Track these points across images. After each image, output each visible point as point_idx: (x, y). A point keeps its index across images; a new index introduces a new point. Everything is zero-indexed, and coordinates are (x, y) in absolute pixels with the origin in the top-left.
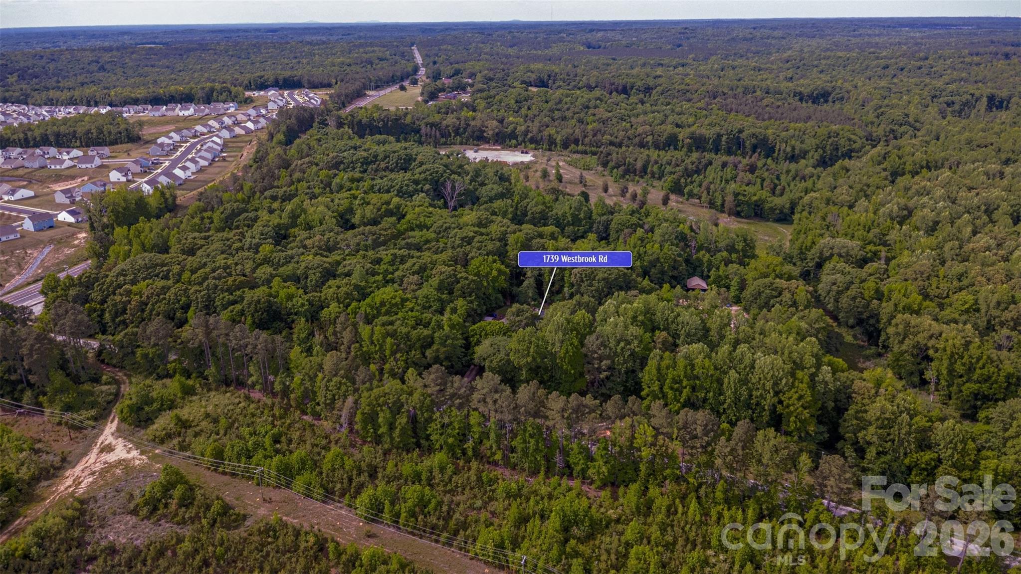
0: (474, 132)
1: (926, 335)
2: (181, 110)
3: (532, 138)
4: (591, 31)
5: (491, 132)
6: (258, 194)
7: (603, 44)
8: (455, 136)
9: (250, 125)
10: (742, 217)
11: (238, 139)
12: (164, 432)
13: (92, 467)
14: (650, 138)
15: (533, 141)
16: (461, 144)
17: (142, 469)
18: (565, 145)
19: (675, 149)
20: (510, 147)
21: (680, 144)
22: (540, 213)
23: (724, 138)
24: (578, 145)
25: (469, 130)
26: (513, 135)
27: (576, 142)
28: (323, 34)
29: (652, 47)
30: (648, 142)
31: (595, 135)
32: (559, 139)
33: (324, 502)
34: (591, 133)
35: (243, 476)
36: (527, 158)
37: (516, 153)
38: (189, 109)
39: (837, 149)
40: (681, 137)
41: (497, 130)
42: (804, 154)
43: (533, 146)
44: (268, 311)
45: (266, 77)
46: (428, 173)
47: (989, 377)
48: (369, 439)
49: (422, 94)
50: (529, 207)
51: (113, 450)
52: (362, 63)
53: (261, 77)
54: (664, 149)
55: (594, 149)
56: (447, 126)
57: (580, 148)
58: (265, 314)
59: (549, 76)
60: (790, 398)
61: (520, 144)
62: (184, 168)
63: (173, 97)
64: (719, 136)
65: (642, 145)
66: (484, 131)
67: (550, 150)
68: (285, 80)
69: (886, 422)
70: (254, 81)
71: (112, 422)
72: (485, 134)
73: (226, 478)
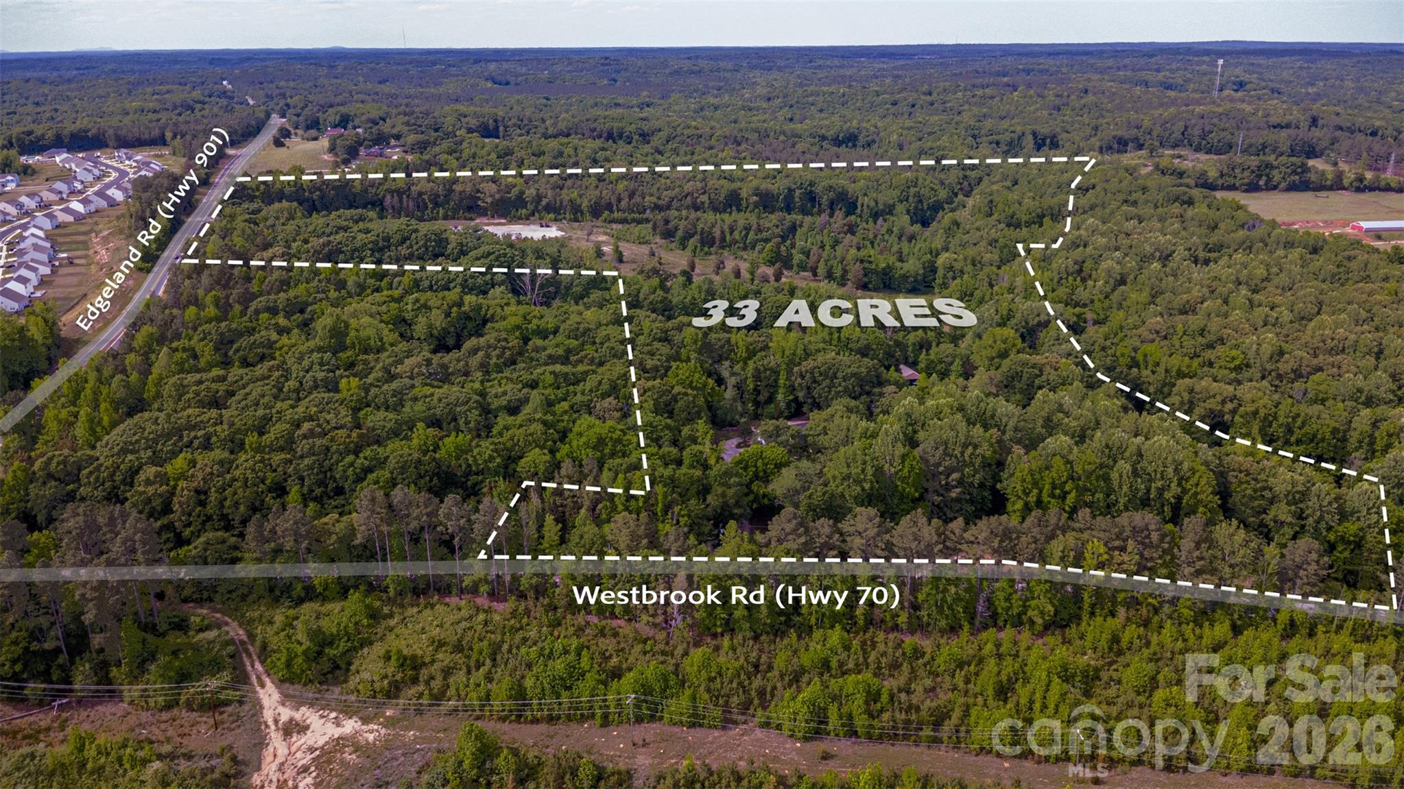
0: (461, 200)
1: (1219, 398)
3: (548, 204)
4: (476, 62)
5: (489, 200)
6: (237, 308)
7: (512, 79)
8: (433, 209)
9: (76, 206)
10: (869, 290)
11: (68, 230)
12: (386, 682)
13: (291, 760)
14: (704, 198)
15: (549, 208)
16: (445, 218)
17: (388, 745)
18: (596, 212)
19: (739, 210)
20: (520, 218)
21: (744, 203)
22: (661, 302)
23: (798, 192)
24: (612, 211)
25: (455, 197)
26: (520, 201)
27: (609, 207)
28: (43, 69)
29: (582, 82)
30: (703, 203)
31: (631, 196)
32: (585, 205)
33: (724, 728)
34: (625, 195)
35: (569, 718)
36: (553, 232)
37: (532, 227)
39: (921, 201)
40: (744, 194)
41: (497, 196)
42: (890, 210)
43: (552, 216)
44: (438, 474)
45: (39, 133)
46: (492, 257)
47: (1315, 436)
48: (719, 630)
49: (332, 149)
50: (641, 296)
51: (307, 728)
52: (175, 107)
53: (30, 133)
54: (725, 211)
55: (636, 216)
56: (420, 194)
57: (616, 215)
58: (435, 480)
59: (496, 121)
60: (1197, 485)
61: (533, 215)
62: (23, 280)
64: (791, 190)
65: (696, 207)
66: (479, 198)
67: (576, 220)
68: (73, 136)
69: (1297, 496)
70: (18, 139)
71: (263, 686)
72: (479, 203)
73: (543, 727)
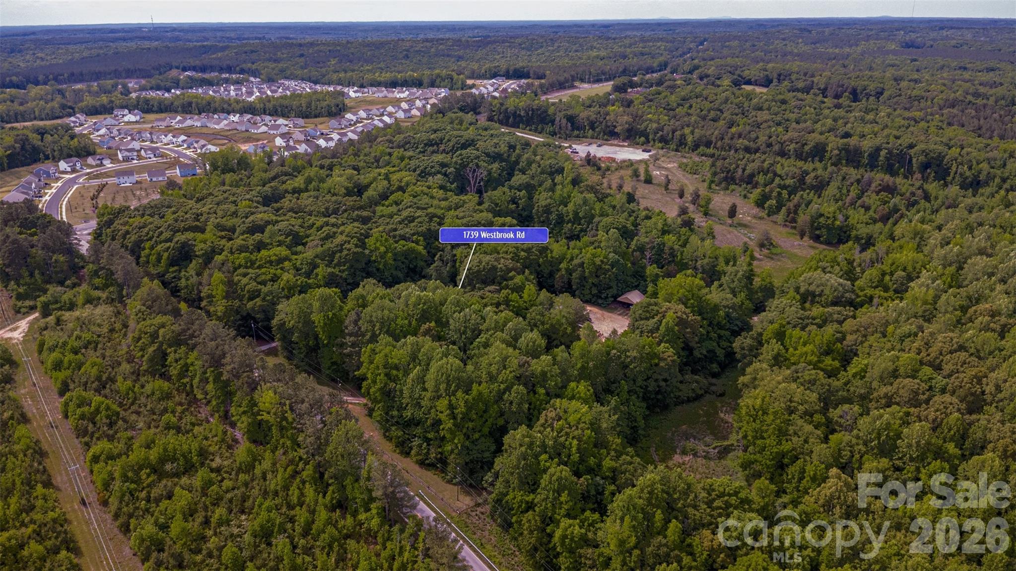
0: (607, 127)
2: (398, 92)
3: (662, 137)
5: (621, 128)
8: (588, 130)
14: (793, 146)
16: (592, 137)
18: (695, 147)
24: (708, 148)
25: (603, 124)
26: (644, 133)
27: (708, 144)
30: (789, 150)
32: (690, 140)
38: (404, 92)
40: (829, 148)
41: (629, 126)
43: (661, 145)
55: (723, 153)
61: (647, 142)
63: (406, 81)
64: (878, 149)
66: (616, 126)
67: (677, 150)
68: (516, 71)
72: (616, 130)
